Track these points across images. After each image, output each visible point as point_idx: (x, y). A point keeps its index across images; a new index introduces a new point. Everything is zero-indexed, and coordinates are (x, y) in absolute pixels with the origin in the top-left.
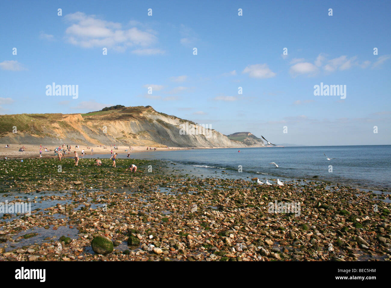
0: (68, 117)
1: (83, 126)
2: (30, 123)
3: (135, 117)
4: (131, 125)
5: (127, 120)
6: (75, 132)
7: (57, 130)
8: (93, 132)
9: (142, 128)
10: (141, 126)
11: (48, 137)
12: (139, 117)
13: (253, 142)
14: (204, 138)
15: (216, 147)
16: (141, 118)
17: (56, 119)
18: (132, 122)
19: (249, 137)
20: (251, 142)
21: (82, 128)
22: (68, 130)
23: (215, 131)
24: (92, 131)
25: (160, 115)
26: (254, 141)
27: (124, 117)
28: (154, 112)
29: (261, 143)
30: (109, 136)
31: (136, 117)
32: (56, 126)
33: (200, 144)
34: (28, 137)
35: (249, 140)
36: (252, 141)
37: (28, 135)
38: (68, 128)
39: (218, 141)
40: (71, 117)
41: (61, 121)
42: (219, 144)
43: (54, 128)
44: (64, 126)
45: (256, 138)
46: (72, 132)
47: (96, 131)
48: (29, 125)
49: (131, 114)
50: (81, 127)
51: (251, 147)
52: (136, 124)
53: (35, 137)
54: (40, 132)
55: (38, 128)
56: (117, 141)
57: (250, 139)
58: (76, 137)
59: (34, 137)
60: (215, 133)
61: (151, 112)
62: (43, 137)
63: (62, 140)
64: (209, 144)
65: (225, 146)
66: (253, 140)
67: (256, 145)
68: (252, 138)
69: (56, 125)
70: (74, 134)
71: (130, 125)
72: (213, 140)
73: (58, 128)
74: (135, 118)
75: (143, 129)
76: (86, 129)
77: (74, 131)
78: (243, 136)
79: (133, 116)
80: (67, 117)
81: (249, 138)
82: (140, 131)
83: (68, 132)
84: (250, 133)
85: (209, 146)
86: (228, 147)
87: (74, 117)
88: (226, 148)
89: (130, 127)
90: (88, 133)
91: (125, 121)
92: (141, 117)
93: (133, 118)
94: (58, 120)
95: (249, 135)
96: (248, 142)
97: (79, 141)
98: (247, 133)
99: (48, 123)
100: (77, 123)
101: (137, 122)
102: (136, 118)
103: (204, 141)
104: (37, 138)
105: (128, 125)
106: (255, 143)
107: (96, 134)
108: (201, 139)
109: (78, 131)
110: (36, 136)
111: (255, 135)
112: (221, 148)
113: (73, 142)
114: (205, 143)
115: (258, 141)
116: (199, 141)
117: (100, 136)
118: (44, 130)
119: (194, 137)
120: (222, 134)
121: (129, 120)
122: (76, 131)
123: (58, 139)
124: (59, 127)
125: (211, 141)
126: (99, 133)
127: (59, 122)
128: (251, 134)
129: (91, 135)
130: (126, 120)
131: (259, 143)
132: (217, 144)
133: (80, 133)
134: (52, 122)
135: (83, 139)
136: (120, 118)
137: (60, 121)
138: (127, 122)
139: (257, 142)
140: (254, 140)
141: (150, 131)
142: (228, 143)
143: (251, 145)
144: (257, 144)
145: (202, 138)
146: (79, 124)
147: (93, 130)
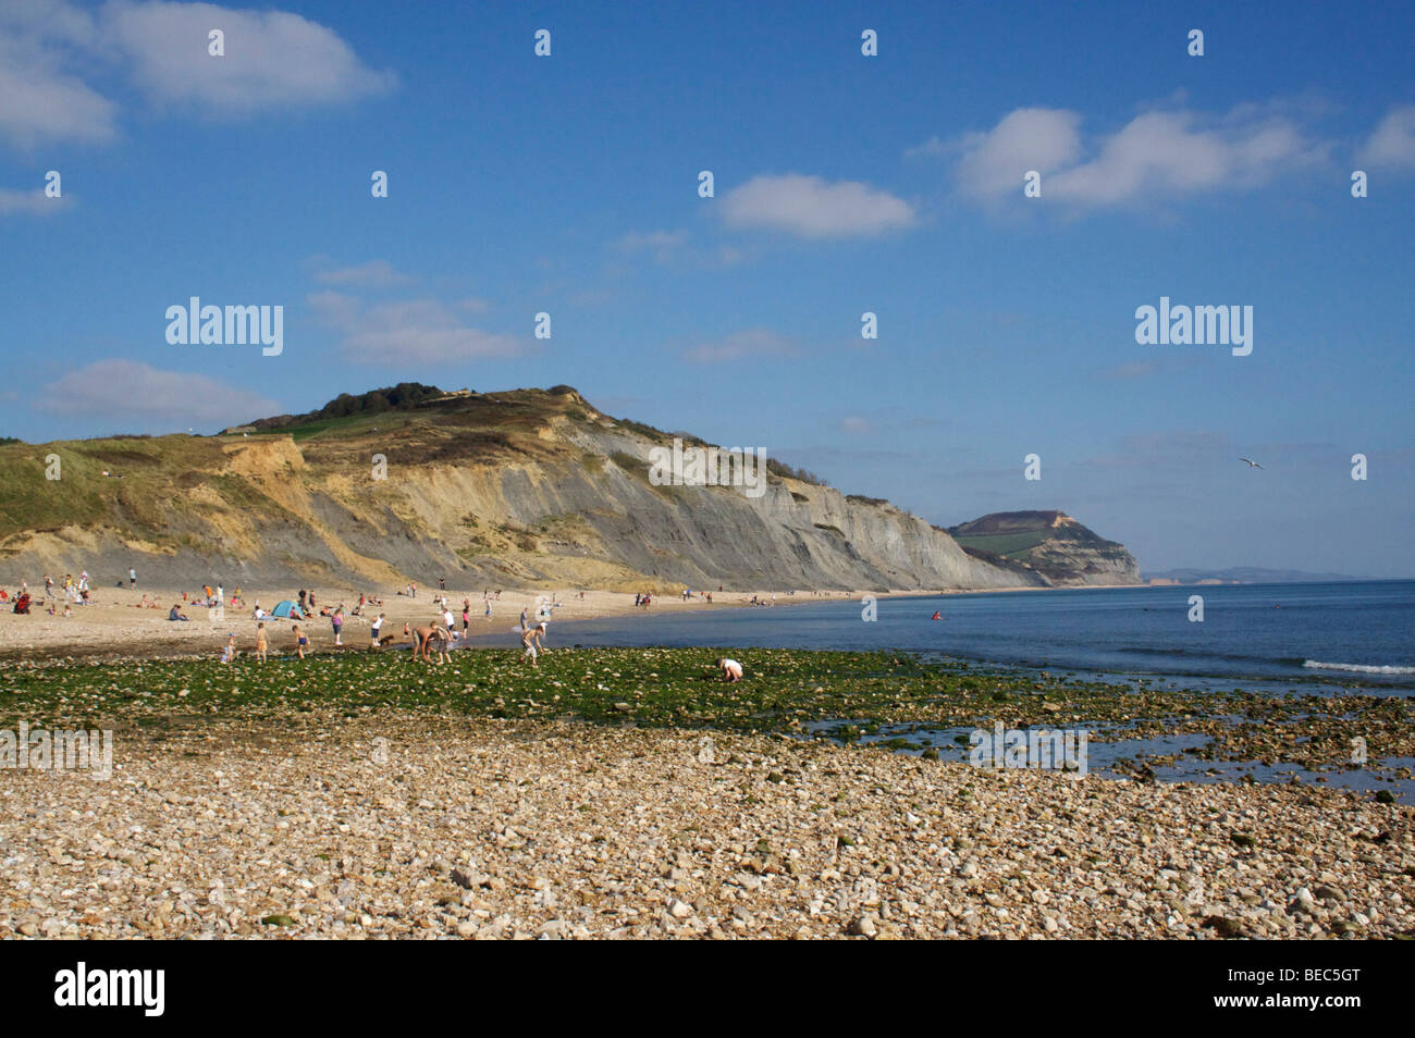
0: (242, 454)
1: (315, 495)
2: (104, 486)
3: (522, 447)
4: (504, 485)
5: (485, 463)
6: (290, 528)
7: (219, 516)
8: (361, 525)
9: (557, 498)
10: (554, 491)
11: (190, 554)
12: (538, 447)
13: (1081, 564)
14: (841, 547)
15: (902, 589)
16: (548, 452)
17: (199, 465)
18: (509, 473)
19: (1058, 537)
20: (1067, 561)
21: (311, 505)
22: (262, 517)
23: (889, 506)
24: (355, 519)
25: (627, 432)
26: (1083, 555)
27: (465, 446)
28: (594, 416)
29: (1120, 566)
30: (428, 540)
31: (526, 444)
32: (210, 500)
33: (823, 574)
34: (115, 553)
35: (1057, 554)
36: (1076, 555)
37: (117, 546)
38: (261, 510)
39: (908, 560)
40: (254, 454)
41: (222, 474)
42: (914, 576)
43: (204, 506)
44: (237, 498)
45: (1097, 539)
46: (280, 527)
47: (373, 519)
48: (102, 496)
49: (497, 429)
50: (306, 499)
51: (1072, 584)
52: (528, 480)
53: (143, 553)
54: (154, 529)
55: (142, 508)
56: (465, 567)
57: (1064, 546)
58: (297, 548)
59: (137, 551)
60: (893, 520)
61: (584, 417)
62: (175, 552)
63: (250, 564)
64: (866, 576)
65: (943, 584)
66: (1080, 551)
67: (1096, 576)
68: (1075, 542)
69: (205, 493)
70: (288, 536)
71: (499, 489)
72: (883, 553)
73: (221, 511)
74: (518, 450)
75: (560, 504)
76: (327, 510)
77: (286, 521)
78: (1030, 530)
79: (511, 440)
80: (238, 452)
81: (1056, 542)
82: (549, 512)
83: (261, 527)
84: (1062, 515)
85: (870, 584)
86: (960, 588)
87: (270, 455)
88: (951, 592)
89: (501, 498)
90: (340, 532)
91: (476, 468)
92: (551, 447)
93: (514, 449)
94: (208, 471)
95: (1056, 525)
96: (1055, 561)
97: (315, 568)
98: (1049, 516)
99: (171, 483)
100: (288, 483)
101: (532, 468)
102: (525, 453)
103: (841, 561)
104: (151, 558)
105: (490, 483)
106: (1090, 568)
107: (376, 536)
108: (827, 550)
109: (299, 523)
110: (144, 547)
111: (1089, 528)
112: (924, 593)
113: (294, 576)
114: (847, 567)
115: (1107, 556)
116: (821, 563)
117: (391, 542)
118: (169, 518)
119: (793, 541)
120: (925, 525)
121: (492, 463)
122: (292, 522)
123: (230, 560)
124: (220, 503)
125: (876, 561)
126: (389, 530)
127: (213, 477)
128: (1071, 523)
129: (354, 538)
130: (479, 461)
131: (1109, 568)
132: (907, 572)
133: (310, 531)
134: (188, 480)
135: (325, 559)
136: (448, 453)
137: (217, 472)
138: (486, 473)
139: (1101, 560)
140: (1087, 551)
141: (599, 513)
142: (957, 569)
143: (1074, 576)
144: (1101, 573)
145: (834, 543)
146: (297, 485)
147: (359, 515)
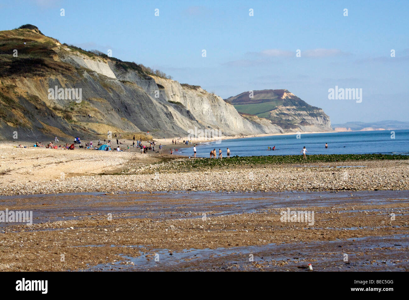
3: (53, 66)
4: (49, 86)
5: (39, 75)
12: (57, 65)
13: (298, 120)
14: (186, 114)
18: (51, 80)
19: (285, 105)
20: (290, 118)
23: (202, 90)
26: (300, 115)
28: (59, 45)
29: (320, 121)
33: (180, 128)
35: (284, 114)
36: (295, 115)
39: (215, 120)
42: (218, 129)
45: (307, 106)
51: (295, 132)
52: (59, 84)
57: (288, 110)
60: (205, 97)
65: (234, 133)
66: (297, 112)
67: (307, 127)
68: (294, 107)
78: (268, 101)
81: (284, 107)
84: (287, 92)
91: (35, 78)
95: (284, 97)
96: (284, 119)
98: (279, 93)
101: (60, 78)
102: (55, 69)
105: (44, 86)
106: (304, 122)
108: (179, 115)
111: (302, 99)
115: (312, 115)
116: (178, 123)
119: (165, 111)
120: (221, 100)
121: (42, 76)
125: (201, 120)
128: (291, 96)
130: (35, 75)
131: (314, 122)
138: (41, 81)
139: (310, 118)
140: (301, 112)
143: (294, 127)
144: (310, 125)
